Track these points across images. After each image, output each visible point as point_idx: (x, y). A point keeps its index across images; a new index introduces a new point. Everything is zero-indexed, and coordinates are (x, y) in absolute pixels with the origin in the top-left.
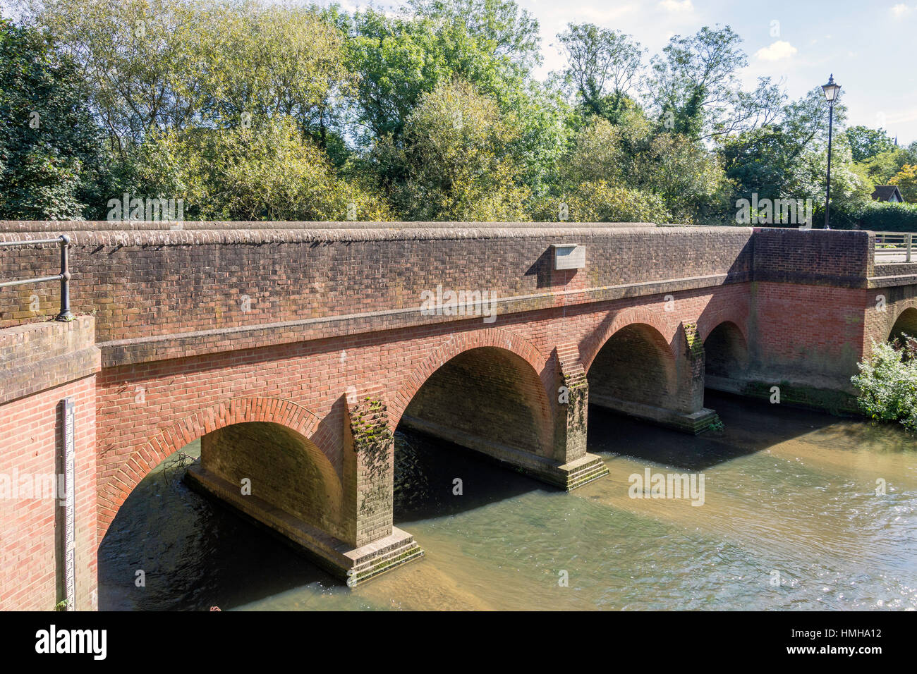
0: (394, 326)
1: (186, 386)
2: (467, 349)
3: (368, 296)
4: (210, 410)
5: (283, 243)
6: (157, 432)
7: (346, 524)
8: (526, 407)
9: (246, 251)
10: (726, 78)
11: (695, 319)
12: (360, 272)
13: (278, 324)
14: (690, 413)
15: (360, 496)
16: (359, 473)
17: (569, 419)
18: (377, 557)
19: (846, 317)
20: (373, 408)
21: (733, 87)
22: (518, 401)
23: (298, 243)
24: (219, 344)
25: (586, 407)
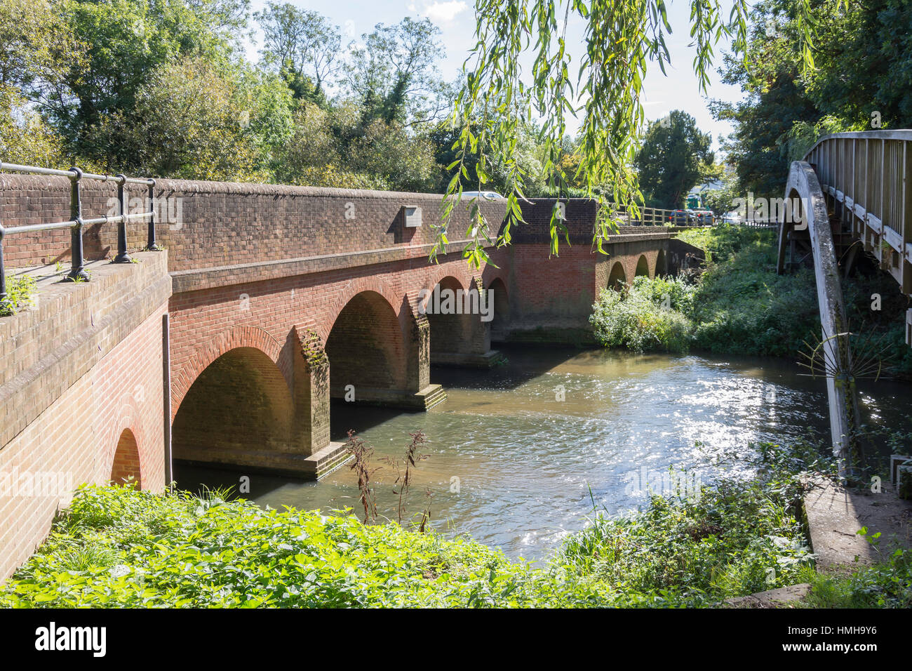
0: (321, 270)
1: (209, 314)
2: (359, 292)
3: (305, 243)
4: (222, 335)
5: (259, 194)
6: (194, 353)
7: (299, 438)
8: (379, 350)
9: (239, 200)
10: (429, 68)
11: (480, 274)
12: (301, 222)
13: (258, 264)
14: (483, 354)
15: (313, 411)
16: (312, 391)
17: (420, 354)
18: (329, 460)
19: (583, 268)
20: (313, 338)
21: (435, 76)
22: (371, 346)
23: (267, 195)
24: (228, 278)
25: (428, 344)
